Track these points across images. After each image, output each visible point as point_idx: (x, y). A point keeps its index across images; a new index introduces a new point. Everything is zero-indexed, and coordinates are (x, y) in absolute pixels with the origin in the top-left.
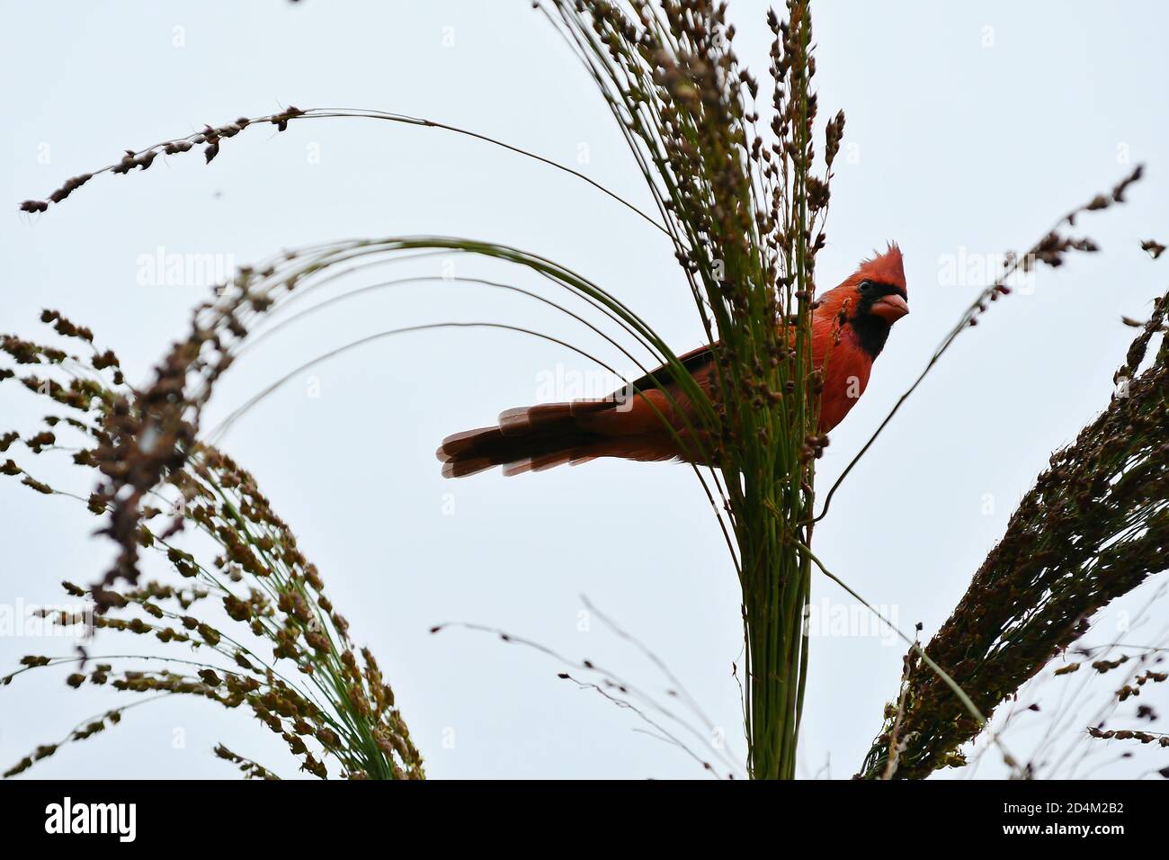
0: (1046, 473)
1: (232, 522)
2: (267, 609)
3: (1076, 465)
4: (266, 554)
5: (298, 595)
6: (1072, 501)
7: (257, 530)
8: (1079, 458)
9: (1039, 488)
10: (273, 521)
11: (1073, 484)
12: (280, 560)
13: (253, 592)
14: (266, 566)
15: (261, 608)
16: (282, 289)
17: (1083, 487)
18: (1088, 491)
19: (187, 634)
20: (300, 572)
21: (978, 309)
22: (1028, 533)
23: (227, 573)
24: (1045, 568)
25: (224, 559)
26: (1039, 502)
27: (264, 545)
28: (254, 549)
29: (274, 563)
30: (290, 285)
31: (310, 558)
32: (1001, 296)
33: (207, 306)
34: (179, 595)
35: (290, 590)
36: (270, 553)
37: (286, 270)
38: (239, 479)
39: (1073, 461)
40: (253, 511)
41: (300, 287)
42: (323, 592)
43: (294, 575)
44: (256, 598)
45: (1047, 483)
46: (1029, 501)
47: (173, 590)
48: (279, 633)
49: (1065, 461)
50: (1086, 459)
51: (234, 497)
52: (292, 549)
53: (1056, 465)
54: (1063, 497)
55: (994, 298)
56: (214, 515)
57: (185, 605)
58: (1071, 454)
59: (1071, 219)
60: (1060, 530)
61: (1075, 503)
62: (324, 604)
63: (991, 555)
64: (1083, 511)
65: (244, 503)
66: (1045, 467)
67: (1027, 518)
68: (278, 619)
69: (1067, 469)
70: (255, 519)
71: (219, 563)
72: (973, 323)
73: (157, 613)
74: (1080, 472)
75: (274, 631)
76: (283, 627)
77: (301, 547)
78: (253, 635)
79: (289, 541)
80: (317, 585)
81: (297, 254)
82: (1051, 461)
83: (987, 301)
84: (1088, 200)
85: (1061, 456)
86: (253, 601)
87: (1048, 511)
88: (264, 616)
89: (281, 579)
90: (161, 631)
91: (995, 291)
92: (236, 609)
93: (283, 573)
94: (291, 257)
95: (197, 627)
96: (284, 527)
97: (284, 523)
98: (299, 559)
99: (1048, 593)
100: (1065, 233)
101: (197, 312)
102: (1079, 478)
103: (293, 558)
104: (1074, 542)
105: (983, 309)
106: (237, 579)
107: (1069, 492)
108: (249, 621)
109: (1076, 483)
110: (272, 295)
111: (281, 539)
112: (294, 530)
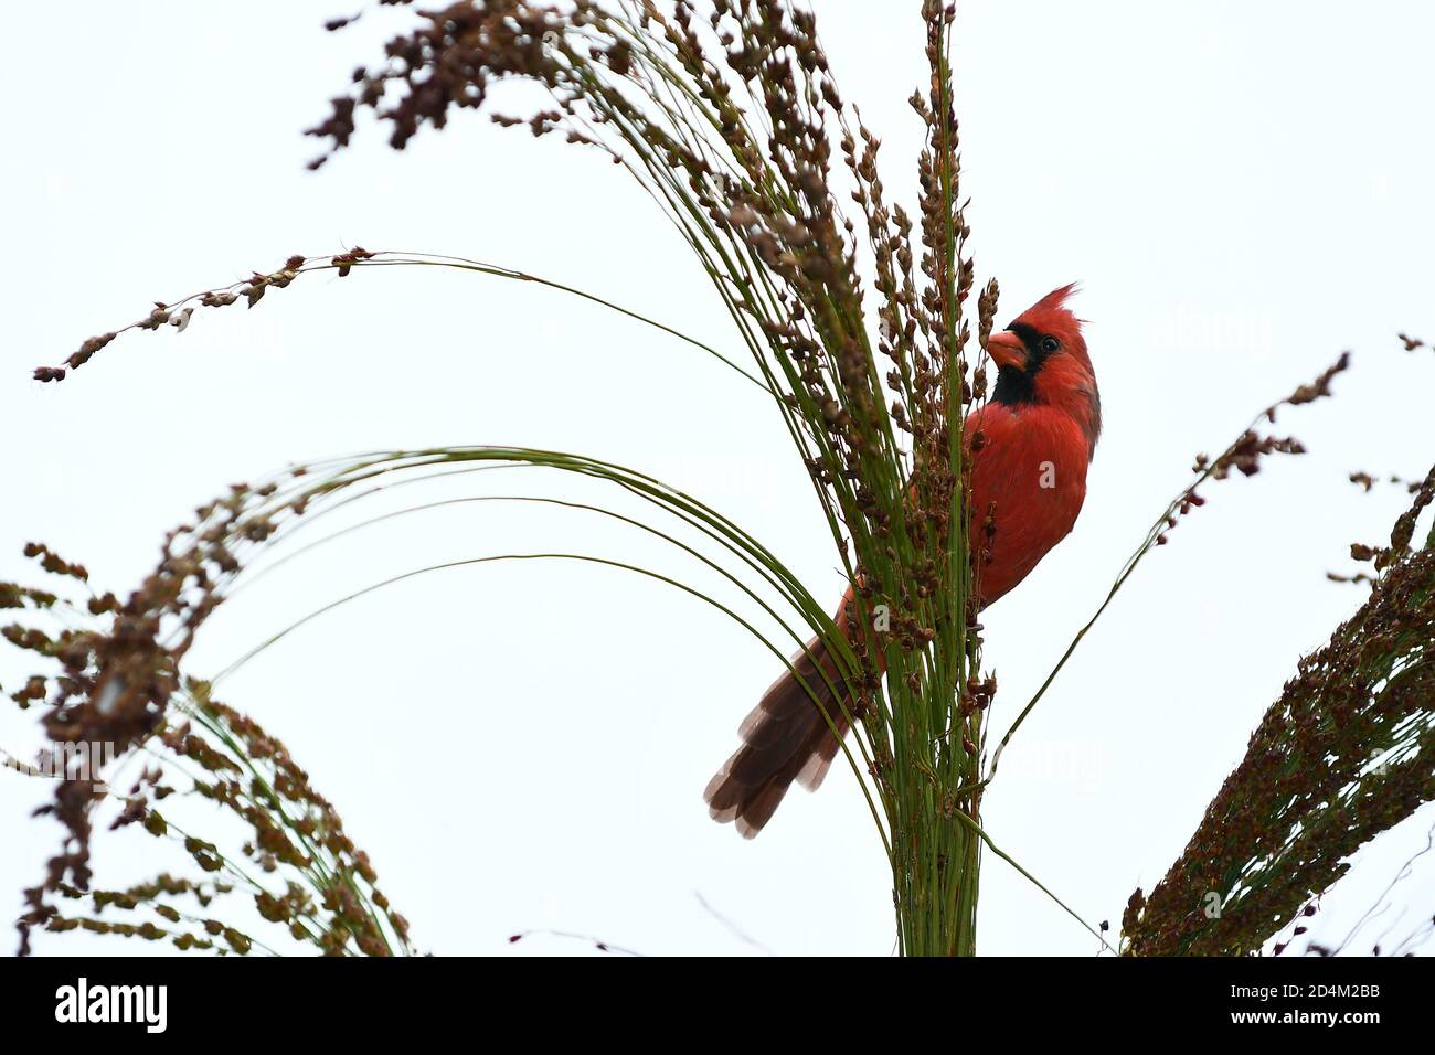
0: (1294, 680)
1: (262, 801)
2: (308, 907)
3: (1331, 669)
4: (307, 839)
5: (346, 889)
6: (1327, 714)
7: (295, 810)
8: (1334, 661)
9: (1286, 699)
10: (314, 799)
11: (1327, 691)
12: (324, 848)
13: (291, 885)
14: (305, 854)
15: (301, 905)
16: (289, 511)
17: (1339, 695)
18: (1346, 701)
19: (211, 941)
20: (348, 861)
21: (1167, 524)
22: (1274, 754)
23: (258, 862)
24: (1295, 796)
25: (254, 846)
26: (1286, 715)
27: (303, 828)
28: (291, 834)
29: (316, 851)
30: (299, 508)
31: (358, 845)
32: (1193, 508)
33: (185, 529)
34: (197, 891)
35: (337, 883)
36: (312, 838)
37: (291, 489)
38: (271, 749)
39: (1327, 665)
40: (290, 788)
41: (310, 510)
42: (378, 885)
43: (341, 864)
44: (295, 892)
45: (1295, 693)
46: (1273, 715)
47: (190, 884)
48: (325, 936)
49: (1316, 665)
50: (1342, 663)
51: (266, 771)
52: (338, 833)
53: (1306, 669)
54: (1315, 709)
55: (1184, 511)
56: (239, 792)
57: (205, 901)
58: (1323, 656)
59: (1270, 414)
60: (1312, 749)
61: (1330, 715)
62: (378, 899)
63: (1228, 781)
64: (1340, 726)
65: (278, 777)
66: (1293, 673)
67: (1271, 735)
68: (322, 919)
69: (1320, 676)
70: (293, 797)
71: (248, 850)
72: (1162, 541)
73: (172, 915)
74: (1335, 678)
75: (318, 934)
76: (328, 928)
77: (348, 831)
78: (293, 939)
79: (333, 823)
80: (369, 876)
81: (307, 469)
82: (1300, 666)
83: (1176, 514)
84: (1290, 392)
85: (1311, 660)
86: (290, 897)
87: (1297, 726)
88: (304, 914)
89: (325, 871)
90: (178, 937)
91: (1185, 502)
92: (271, 908)
93: (326, 862)
94: (300, 472)
95: (222, 932)
96: (326, 806)
97: (328, 800)
98: (346, 845)
99: (1297, 829)
100: (1264, 431)
101: (170, 537)
102: (1335, 686)
103: (339, 844)
104: (1330, 764)
105: (1172, 523)
106: (269, 869)
107: (1323, 703)
108: (287, 922)
109: (1332, 691)
110: (273, 520)
111: (324, 821)
112: (340, 810)
